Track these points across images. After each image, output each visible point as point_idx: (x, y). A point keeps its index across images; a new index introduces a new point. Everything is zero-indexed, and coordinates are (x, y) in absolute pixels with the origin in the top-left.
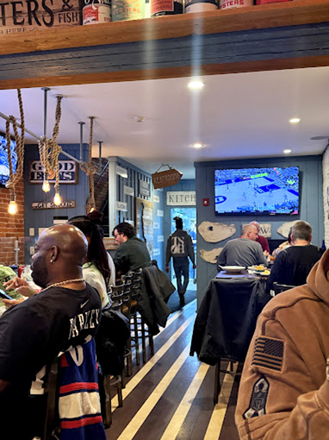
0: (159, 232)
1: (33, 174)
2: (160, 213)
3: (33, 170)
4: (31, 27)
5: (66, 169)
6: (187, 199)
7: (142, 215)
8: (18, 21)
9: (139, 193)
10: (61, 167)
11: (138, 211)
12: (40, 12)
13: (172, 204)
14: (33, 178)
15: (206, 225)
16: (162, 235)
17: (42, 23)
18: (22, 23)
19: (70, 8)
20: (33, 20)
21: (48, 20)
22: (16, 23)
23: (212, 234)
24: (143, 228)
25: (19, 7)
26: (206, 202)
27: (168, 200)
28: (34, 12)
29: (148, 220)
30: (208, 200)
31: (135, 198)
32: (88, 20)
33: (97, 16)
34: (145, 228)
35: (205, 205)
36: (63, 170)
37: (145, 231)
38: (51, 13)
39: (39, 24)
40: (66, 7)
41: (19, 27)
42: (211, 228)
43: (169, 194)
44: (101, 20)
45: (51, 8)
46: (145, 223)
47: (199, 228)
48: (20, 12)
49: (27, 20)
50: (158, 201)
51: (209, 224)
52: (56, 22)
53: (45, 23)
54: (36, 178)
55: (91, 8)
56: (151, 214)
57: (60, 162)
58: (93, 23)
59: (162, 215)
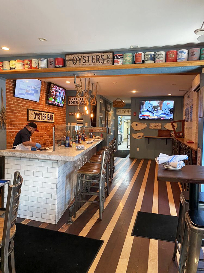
0: (113, 126)
1: (70, 102)
2: (114, 118)
3: (69, 100)
4: (97, 63)
5: (82, 100)
6: (125, 112)
7: (108, 119)
8: (93, 61)
9: (107, 109)
10: (80, 99)
11: (106, 117)
12: (100, 59)
13: (118, 114)
14: (69, 104)
15: (135, 123)
16: (114, 127)
17: (101, 62)
18: (94, 62)
19: (110, 58)
20: (98, 61)
21: (103, 62)
22: (92, 62)
23: (137, 127)
24: (108, 124)
25: (94, 57)
26: (135, 114)
27: (117, 112)
28: (98, 59)
29: (110, 121)
30: (136, 113)
31: (105, 112)
32: (116, 64)
33: (119, 62)
34: (109, 124)
35: (134, 115)
36: (81, 100)
37: (108, 125)
38: (104, 60)
39: (100, 63)
40: (108, 58)
41: (93, 63)
42: (137, 125)
43: (118, 110)
44: (120, 64)
45: (104, 58)
46: (108, 122)
47: (132, 125)
48: (94, 59)
49: (96, 61)
50: (113, 113)
51: (136, 123)
52: (105, 62)
53: (102, 62)
54: (71, 103)
55: (117, 60)
56: (111, 118)
57: (80, 97)
58: (118, 64)
59: (114, 119)
